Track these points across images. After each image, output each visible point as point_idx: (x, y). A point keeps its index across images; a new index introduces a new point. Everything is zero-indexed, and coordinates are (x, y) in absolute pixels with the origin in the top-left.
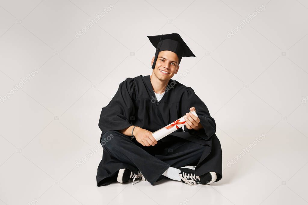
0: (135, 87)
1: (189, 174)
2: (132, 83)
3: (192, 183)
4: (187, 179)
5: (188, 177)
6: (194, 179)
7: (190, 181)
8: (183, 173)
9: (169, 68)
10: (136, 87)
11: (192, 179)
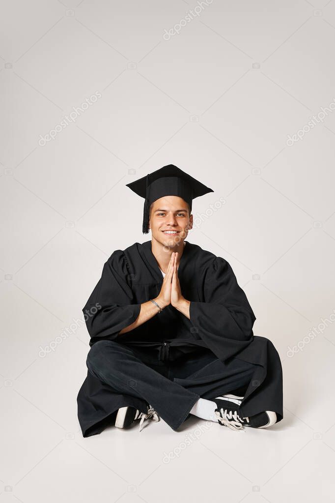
0: (128, 267)
1: (231, 412)
2: (122, 259)
3: (237, 426)
4: (227, 420)
5: (230, 416)
6: (239, 420)
7: (232, 422)
8: (222, 410)
9: (176, 224)
10: (130, 266)
11: (236, 419)
